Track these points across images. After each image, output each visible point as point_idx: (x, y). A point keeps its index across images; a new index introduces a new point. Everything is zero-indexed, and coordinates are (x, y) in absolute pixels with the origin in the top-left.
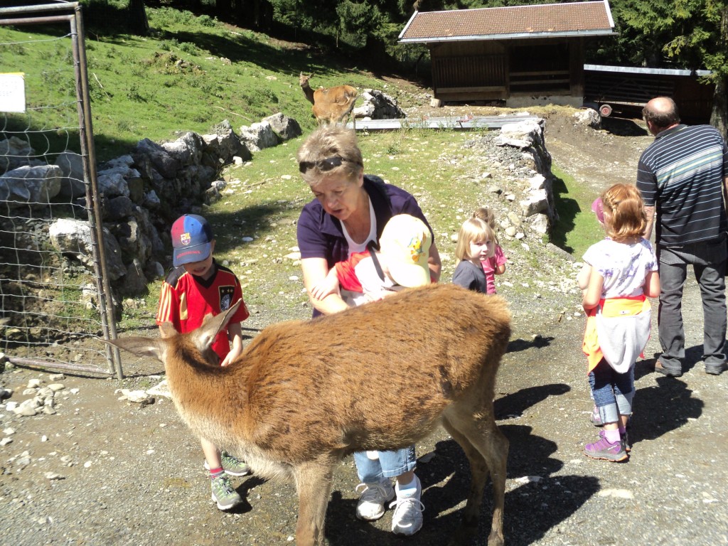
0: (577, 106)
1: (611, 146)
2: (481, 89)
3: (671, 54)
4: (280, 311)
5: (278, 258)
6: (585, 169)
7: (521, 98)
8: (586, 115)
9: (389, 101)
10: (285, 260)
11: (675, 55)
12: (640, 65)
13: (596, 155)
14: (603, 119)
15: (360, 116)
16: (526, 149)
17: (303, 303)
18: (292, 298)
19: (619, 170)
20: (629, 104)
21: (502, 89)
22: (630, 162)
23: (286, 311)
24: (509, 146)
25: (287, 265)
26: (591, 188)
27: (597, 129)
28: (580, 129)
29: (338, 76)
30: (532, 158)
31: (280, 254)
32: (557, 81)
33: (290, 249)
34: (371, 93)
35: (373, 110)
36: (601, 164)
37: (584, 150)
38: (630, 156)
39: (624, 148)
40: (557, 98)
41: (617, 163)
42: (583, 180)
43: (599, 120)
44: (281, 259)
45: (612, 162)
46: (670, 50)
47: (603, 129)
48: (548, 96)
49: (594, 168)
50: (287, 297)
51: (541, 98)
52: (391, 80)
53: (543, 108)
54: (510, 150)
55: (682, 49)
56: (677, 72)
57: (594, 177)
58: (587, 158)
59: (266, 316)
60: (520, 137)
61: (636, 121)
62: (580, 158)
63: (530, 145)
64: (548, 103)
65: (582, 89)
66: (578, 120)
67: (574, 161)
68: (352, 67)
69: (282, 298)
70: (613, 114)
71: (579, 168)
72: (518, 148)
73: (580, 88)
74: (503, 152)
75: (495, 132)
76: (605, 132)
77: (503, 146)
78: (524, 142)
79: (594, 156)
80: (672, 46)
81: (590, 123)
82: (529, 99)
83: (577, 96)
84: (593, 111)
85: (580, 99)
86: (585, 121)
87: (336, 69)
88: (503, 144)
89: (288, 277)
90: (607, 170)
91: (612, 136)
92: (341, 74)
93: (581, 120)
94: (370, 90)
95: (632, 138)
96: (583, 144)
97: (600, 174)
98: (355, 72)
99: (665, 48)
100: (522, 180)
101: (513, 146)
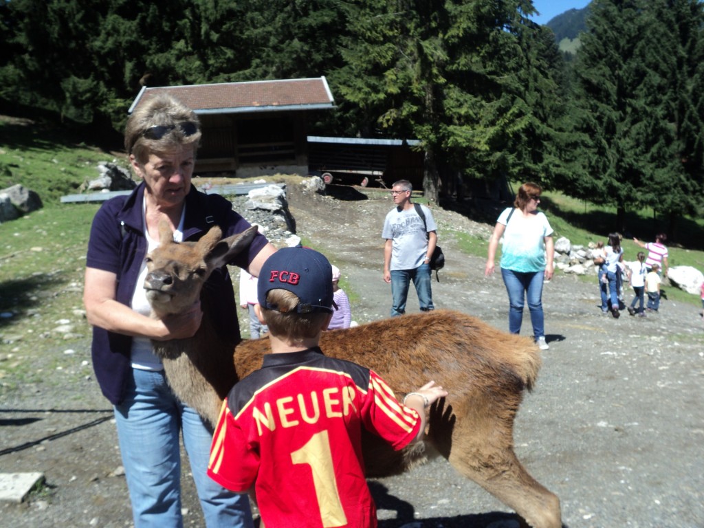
0: (304, 175)
1: (339, 210)
2: (211, 161)
3: (385, 125)
4: (64, 388)
5: (46, 333)
6: (318, 232)
7: (250, 169)
8: (312, 182)
9: (123, 174)
10: (54, 334)
11: (389, 126)
12: (354, 136)
13: (327, 219)
14: (327, 185)
15: (98, 189)
16: (277, 212)
17: (87, 377)
18: (73, 372)
19: (350, 232)
20: (348, 171)
21: (232, 160)
22: (359, 224)
23: (69, 387)
24: (260, 209)
25: (57, 339)
26: (328, 249)
27: (324, 195)
28: (308, 195)
29: (66, 151)
30: (284, 220)
31: (47, 329)
32: (283, 152)
33: (57, 322)
34: (107, 166)
35: (110, 182)
36: (333, 226)
37: (316, 214)
38: (358, 218)
39: (351, 211)
40: (283, 168)
41: (347, 225)
42: (318, 242)
43: (324, 187)
44: (48, 333)
45: (343, 224)
46: (384, 121)
47: (328, 195)
48: (276, 166)
49: (327, 231)
50: (67, 372)
51: (269, 168)
52: (120, 154)
53: (271, 177)
54: (261, 214)
55: (395, 120)
56: (388, 142)
57: (328, 239)
58: (320, 221)
59: (49, 394)
60: (270, 200)
61: (356, 187)
62: (313, 222)
63: (281, 208)
64: (276, 173)
65: (306, 158)
66: (306, 187)
67: (308, 225)
68: (79, 143)
69: (61, 373)
70: (334, 181)
71: (314, 232)
72: (269, 211)
73: (305, 158)
74: (256, 216)
75: (241, 198)
76: (330, 198)
77: (254, 210)
78: (275, 206)
79: (325, 219)
80: (386, 118)
81: (317, 189)
82: (257, 169)
83: (302, 165)
84: (318, 178)
85: (305, 168)
86: (312, 188)
87: (63, 144)
88: (255, 207)
89: (62, 352)
90: (339, 232)
91: (338, 201)
92: (69, 150)
93: (308, 187)
94: (105, 163)
95: (357, 202)
96: (313, 209)
97: (334, 236)
98: (84, 148)
99: (380, 119)
100: (278, 241)
101: (264, 210)
